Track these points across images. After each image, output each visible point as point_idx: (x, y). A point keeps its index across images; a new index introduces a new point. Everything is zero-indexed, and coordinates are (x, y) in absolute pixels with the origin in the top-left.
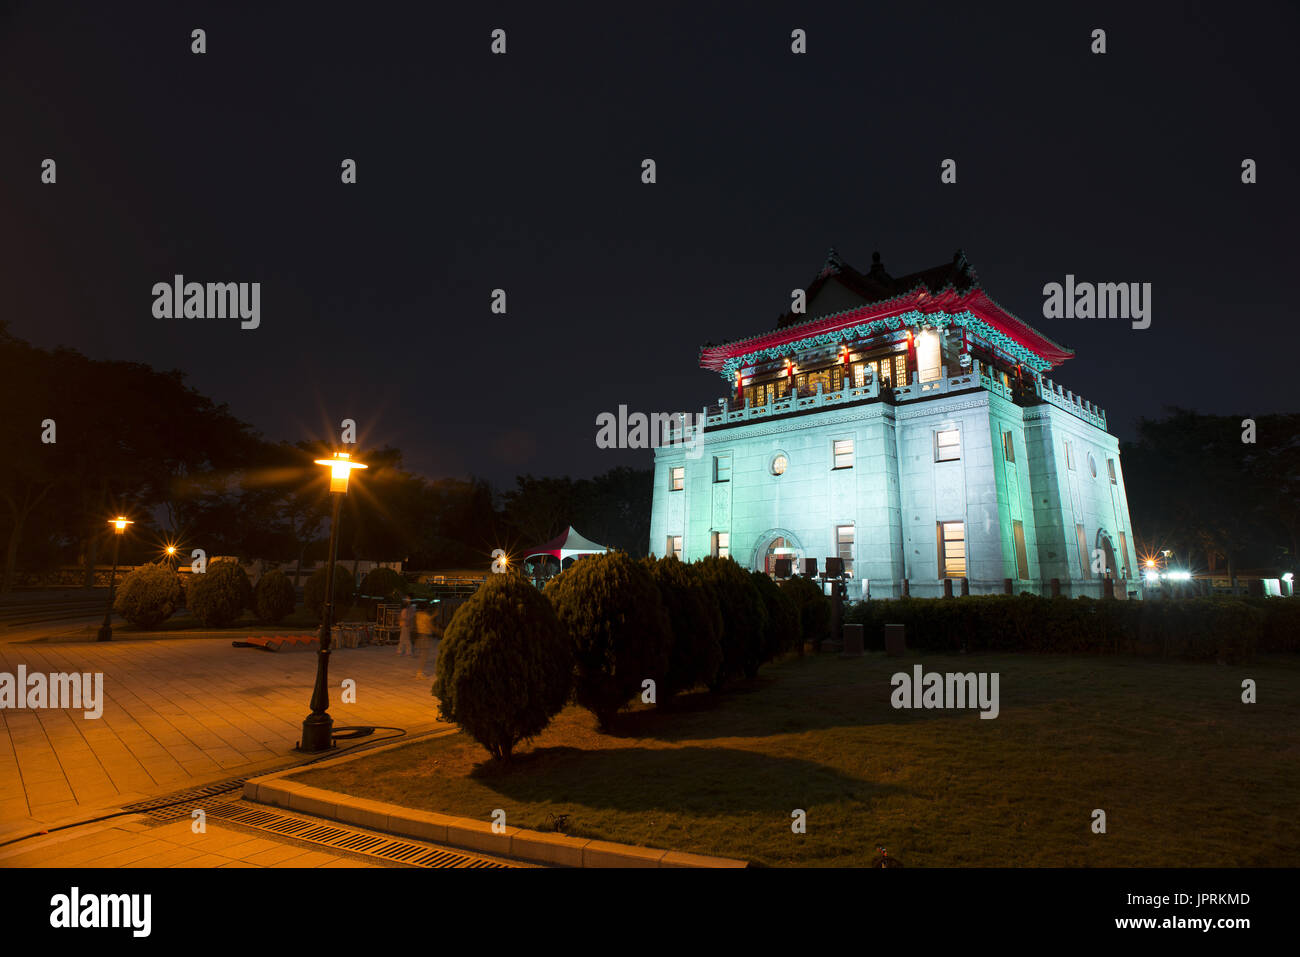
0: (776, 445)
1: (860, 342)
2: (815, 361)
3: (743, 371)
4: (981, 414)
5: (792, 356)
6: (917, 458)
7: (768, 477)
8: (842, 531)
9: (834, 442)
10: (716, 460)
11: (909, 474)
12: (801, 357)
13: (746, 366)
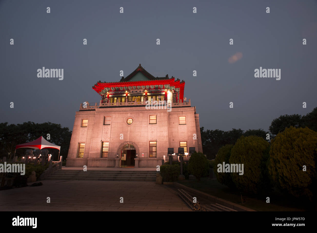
0: (129, 115)
1: (151, 90)
2: (136, 93)
3: (110, 92)
4: (192, 113)
5: (128, 90)
6: (174, 123)
7: (125, 125)
8: (151, 143)
9: (150, 116)
10: (105, 117)
11: (171, 127)
12: (131, 91)
13: (111, 91)
